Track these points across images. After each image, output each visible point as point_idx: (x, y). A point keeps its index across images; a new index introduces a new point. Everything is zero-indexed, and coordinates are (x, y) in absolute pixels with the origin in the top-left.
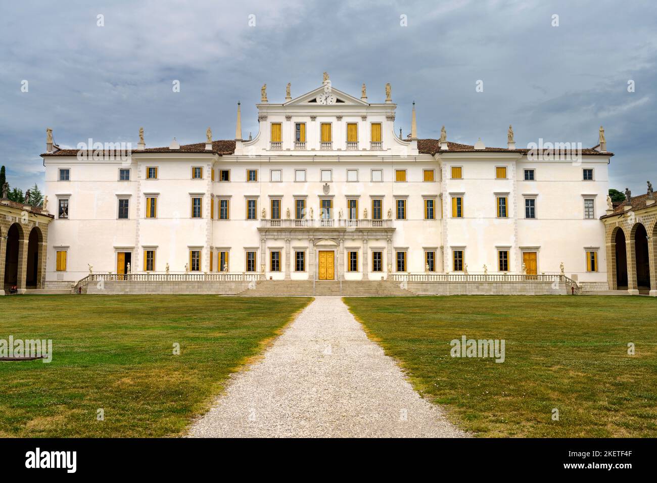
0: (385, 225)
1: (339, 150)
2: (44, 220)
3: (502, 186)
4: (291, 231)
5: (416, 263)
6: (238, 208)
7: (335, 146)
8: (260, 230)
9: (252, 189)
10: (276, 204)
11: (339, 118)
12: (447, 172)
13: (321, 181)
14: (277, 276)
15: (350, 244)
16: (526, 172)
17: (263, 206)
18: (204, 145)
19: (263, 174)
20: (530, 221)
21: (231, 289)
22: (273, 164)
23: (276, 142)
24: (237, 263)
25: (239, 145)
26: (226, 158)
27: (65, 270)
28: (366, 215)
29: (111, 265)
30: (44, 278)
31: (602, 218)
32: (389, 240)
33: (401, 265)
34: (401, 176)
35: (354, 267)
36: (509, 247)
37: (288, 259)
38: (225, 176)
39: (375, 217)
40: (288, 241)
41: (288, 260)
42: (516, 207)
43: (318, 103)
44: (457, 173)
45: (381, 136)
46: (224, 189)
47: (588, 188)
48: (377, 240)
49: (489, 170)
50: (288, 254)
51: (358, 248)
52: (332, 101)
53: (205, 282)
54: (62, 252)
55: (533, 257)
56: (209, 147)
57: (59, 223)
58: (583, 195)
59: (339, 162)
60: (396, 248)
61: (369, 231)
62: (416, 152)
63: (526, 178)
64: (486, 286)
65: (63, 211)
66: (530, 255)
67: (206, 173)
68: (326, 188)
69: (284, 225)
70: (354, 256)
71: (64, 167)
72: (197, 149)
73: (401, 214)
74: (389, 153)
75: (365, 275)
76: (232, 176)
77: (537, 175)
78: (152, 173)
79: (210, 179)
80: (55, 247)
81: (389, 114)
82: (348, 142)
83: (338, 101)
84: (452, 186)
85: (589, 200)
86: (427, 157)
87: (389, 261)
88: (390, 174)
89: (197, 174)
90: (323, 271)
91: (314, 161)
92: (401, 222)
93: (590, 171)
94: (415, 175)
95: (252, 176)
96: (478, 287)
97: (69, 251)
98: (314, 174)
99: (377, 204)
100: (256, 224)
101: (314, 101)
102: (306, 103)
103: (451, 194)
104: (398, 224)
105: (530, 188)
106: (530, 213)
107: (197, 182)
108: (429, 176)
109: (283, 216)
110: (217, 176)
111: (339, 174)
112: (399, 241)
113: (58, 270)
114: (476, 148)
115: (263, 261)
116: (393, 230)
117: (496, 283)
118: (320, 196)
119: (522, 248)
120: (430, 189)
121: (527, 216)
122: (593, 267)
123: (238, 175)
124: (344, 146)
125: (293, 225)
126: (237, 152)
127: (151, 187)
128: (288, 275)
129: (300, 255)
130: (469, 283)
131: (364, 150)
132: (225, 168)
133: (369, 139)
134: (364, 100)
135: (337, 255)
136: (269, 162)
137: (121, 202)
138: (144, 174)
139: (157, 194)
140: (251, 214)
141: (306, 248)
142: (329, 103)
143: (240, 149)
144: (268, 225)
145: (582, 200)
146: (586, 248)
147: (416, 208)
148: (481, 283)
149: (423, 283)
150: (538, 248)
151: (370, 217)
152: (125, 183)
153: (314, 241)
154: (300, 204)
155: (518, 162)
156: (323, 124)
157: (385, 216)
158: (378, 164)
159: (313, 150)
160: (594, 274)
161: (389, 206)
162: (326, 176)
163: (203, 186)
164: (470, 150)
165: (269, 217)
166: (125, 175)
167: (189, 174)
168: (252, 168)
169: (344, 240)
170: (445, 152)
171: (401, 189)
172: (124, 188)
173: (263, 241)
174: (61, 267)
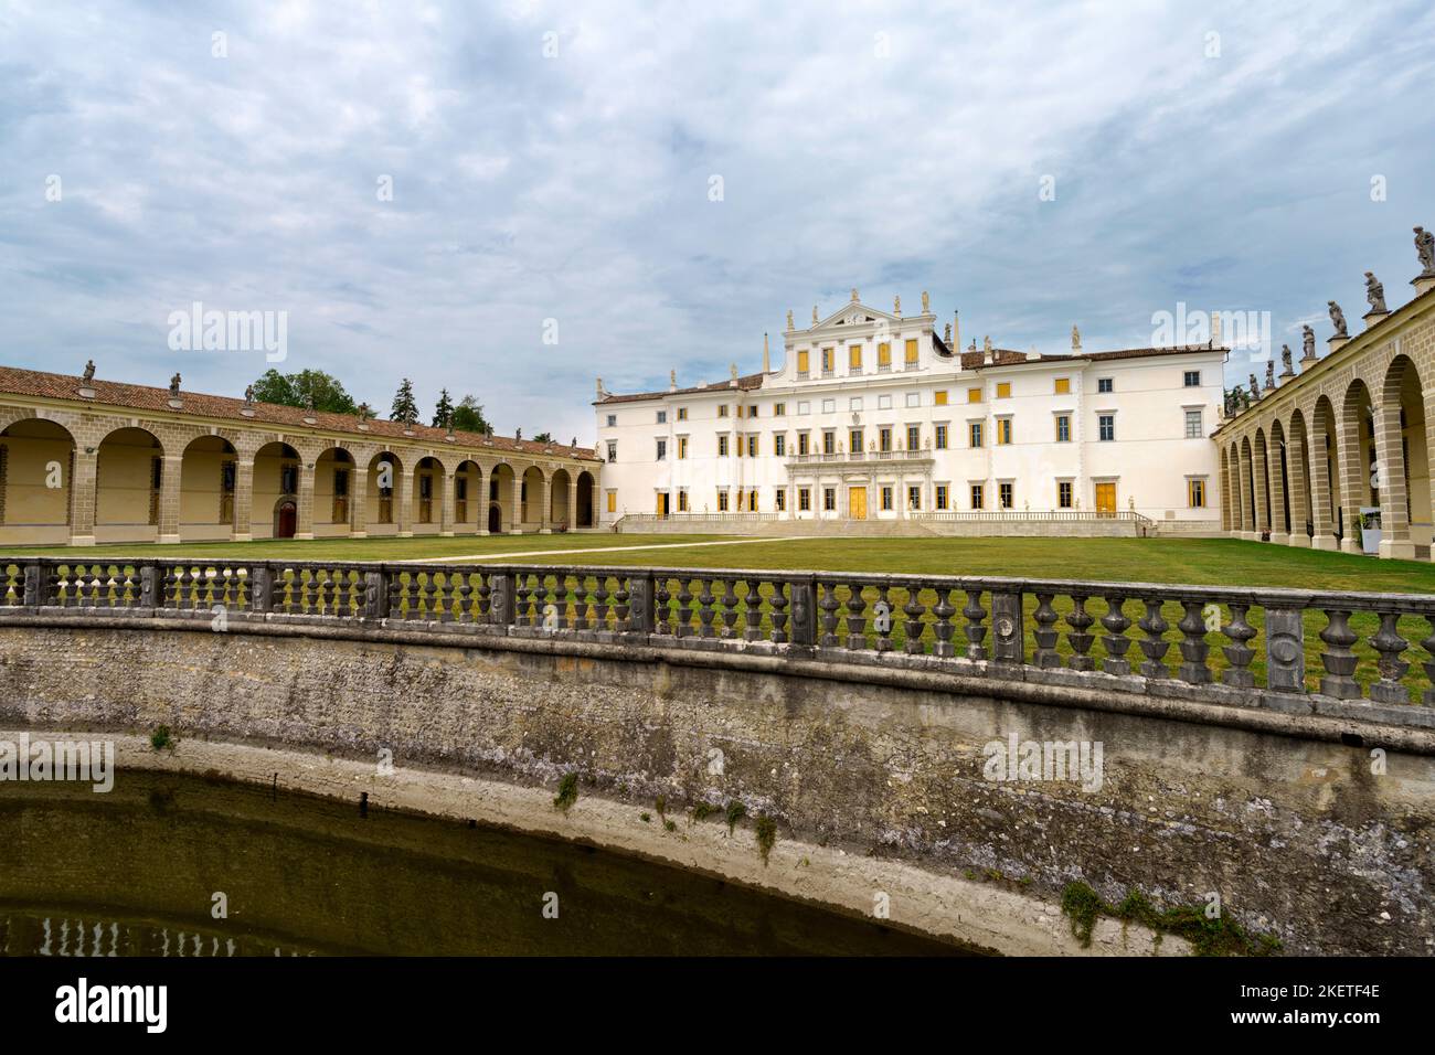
0: (923, 457)
1: (870, 374)
2: (595, 465)
3: (1063, 403)
4: (819, 466)
5: (960, 498)
6: (766, 444)
7: (865, 370)
8: (788, 467)
9: (779, 424)
10: (803, 438)
11: (870, 339)
12: (991, 390)
13: (851, 411)
14: (806, 515)
15: (882, 479)
16: (1101, 382)
17: (792, 441)
18: (728, 382)
19: (791, 408)
20: (1107, 444)
21: (746, 529)
22: (802, 396)
23: (803, 373)
24: (767, 502)
25: (766, 378)
26: (753, 393)
27: (614, 511)
28: (900, 446)
29: (651, 506)
30: (598, 518)
31: (1212, 436)
32: (928, 474)
33: (942, 503)
34: (941, 398)
35: (887, 504)
36: (1073, 478)
37: (817, 497)
38: (754, 411)
39: (911, 448)
40: (818, 477)
41: (817, 499)
42: (1085, 426)
43: (846, 324)
44: (1004, 391)
45: (917, 354)
46: (752, 425)
47: (1192, 396)
48: (914, 473)
49: (1046, 384)
50: (817, 491)
51: (892, 483)
52: (861, 320)
53: (724, 522)
54: (612, 493)
55: (1110, 489)
56: (734, 384)
57: (609, 467)
58: (1184, 407)
59: (869, 388)
60: (936, 483)
61: (903, 463)
62: (959, 369)
63: (1101, 390)
64: (1027, 527)
65: (612, 455)
66: (1105, 488)
67: (732, 411)
68: (856, 417)
69: (813, 461)
70: (887, 492)
71: (611, 414)
72: (724, 387)
73: (941, 443)
74: (926, 373)
75: (901, 513)
76: (760, 412)
77: (1116, 385)
78: (682, 415)
79: (736, 416)
80: (607, 490)
81: (926, 328)
82: (880, 365)
83: (868, 319)
84: (1000, 407)
85: (1193, 413)
86: (971, 374)
87: (928, 497)
88: (928, 397)
89: (723, 412)
90: (854, 509)
91: (841, 390)
92: (942, 452)
93: (1196, 374)
94: (958, 396)
95: (779, 410)
96: (1016, 528)
97: (618, 493)
98: (843, 404)
99: (913, 433)
100: (785, 460)
101: (842, 322)
102: (833, 326)
103: (996, 416)
104: (937, 455)
105: (1106, 402)
106: (1107, 432)
107: (723, 420)
108: (975, 396)
109: (812, 451)
110: (746, 412)
111: (870, 401)
112: (939, 475)
113: (610, 511)
114: (1028, 358)
115: (792, 498)
116: (931, 462)
117: (1040, 522)
118: (850, 428)
119: (1094, 479)
120: (975, 412)
121: (1103, 437)
122: (1198, 499)
123: (766, 410)
124: (875, 369)
125: (822, 461)
126: (764, 386)
127: (683, 428)
128: (817, 514)
129: (829, 493)
130: (1005, 522)
131: (898, 372)
132: (753, 404)
133: (903, 359)
134: (897, 315)
135: (869, 492)
136: (795, 394)
137: (659, 443)
138: (675, 415)
139: (688, 435)
140: (779, 451)
141: (836, 484)
142: (858, 323)
143: (767, 383)
144: (797, 462)
145: (1182, 412)
146: (1187, 476)
147: (959, 436)
148: (1021, 523)
149: (949, 522)
150: (1117, 478)
151: (905, 448)
152: (662, 425)
153: (843, 477)
154: (829, 437)
155: (1085, 371)
156: (851, 347)
157: (922, 446)
158: (913, 387)
159: (842, 377)
160: (1199, 510)
161: (927, 434)
162: (856, 405)
163: (729, 425)
164: (1020, 359)
165: (797, 452)
166: (662, 417)
167: (716, 412)
168: (779, 401)
169: (876, 475)
170: (988, 366)
171: (941, 414)
172: (662, 431)
173: (792, 478)
174: (611, 509)
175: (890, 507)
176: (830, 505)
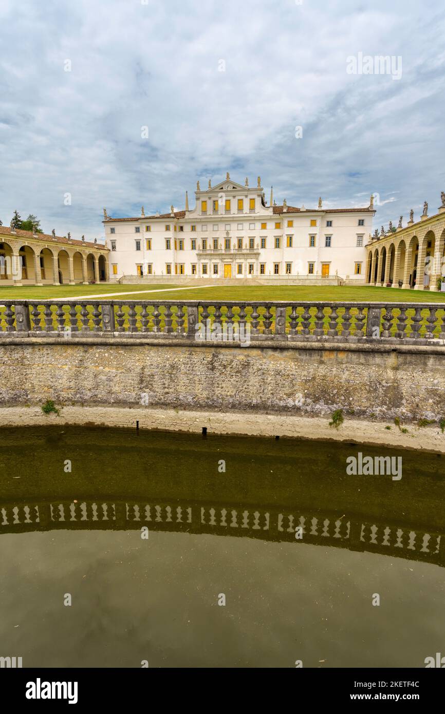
0: (255, 252)
1: (234, 214)
2: (106, 252)
3: (313, 230)
4: (211, 255)
5: (270, 269)
6: (187, 244)
7: (232, 212)
8: (197, 255)
9: (193, 235)
10: (204, 242)
11: (234, 197)
12: (285, 223)
13: (225, 230)
14: (205, 276)
15: (238, 261)
16: (328, 222)
17: (199, 243)
18: (170, 214)
19: (198, 228)
20: (328, 248)
21: (181, 282)
22: (204, 222)
23: (204, 212)
24: (188, 270)
25: (187, 213)
26: (181, 220)
27: (117, 274)
28: (246, 247)
29: (135, 272)
30: (109, 277)
31: (366, 246)
32: (257, 259)
33: (262, 271)
34: (264, 226)
35: (240, 272)
36: (314, 262)
37: (210, 268)
38: (182, 229)
39: (251, 248)
40: (210, 260)
41: (210, 269)
42: (320, 241)
43: (224, 190)
44: (290, 224)
45: (254, 205)
46: (181, 235)
47: (360, 230)
48: (251, 259)
49: (307, 222)
50: (210, 266)
51: (242, 263)
52: (230, 188)
53: (171, 279)
54: (115, 265)
55: (327, 266)
56: (172, 215)
57: (112, 253)
58: (357, 234)
59: (234, 220)
60: (260, 263)
61: (247, 254)
62: (271, 214)
63: (328, 226)
64: (298, 281)
65: (114, 248)
66: (326, 266)
67: (172, 228)
68: (228, 233)
69: (208, 252)
70: (240, 267)
71: (113, 227)
72: (168, 216)
73: (263, 246)
74: (258, 215)
75: (246, 276)
76: (184, 228)
77: (333, 224)
78: (148, 229)
79: (174, 231)
80: (112, 264)
81: (259, 194)
82: (238, 210)
83: (234, 188)
84: (289, 231)
85: (360, 236)
86: (277, 216)
87: (257, 268)
88: (258, 225)
89: (168, 228)
90: (226, 274)
91: (222, 220)
92: (263, 250)
93: (363, 221)
94: (271, 225)
95: (193, 228)
96: (293, 282)
97: (118, 266)
98: (222, 227)
99: (252, 241)
100: (196, 252)
101: (222, 188)
102: (218, 190)
103: (287, 235)
104: (261, 251)
105: (329, 231)
106: (328, 244)
107: (168, 232)
108: (278, 226)
109: (208, 248)
110: (178, 229)
111: (234, 226)
112: (262, 259)
113: (114, 274)
114: (301, 210)
115: (199, 268)
116: (259, 254)
117: (303, 279)
118: (225, 238)
119: (322, 262)
120: (278, 233)
121: (326, 246)
122: (358, 271)
123: (187, 228)
124: (236, 212)
125: (212, 252)
126: (186, 217)
127: (148, 235)
128: (210, 276)
129: (216, 266)
130: (290, 279)
131: (246, 213)
132: (182, 225)
133: (248, 208)
134: (247, 187)
135: (232, 266)
136: (201, 221)
137: (137, 242)
138: (145, 229)
139: (151, 239)
140: (193, 248)
141: (218, 263)
142: (229, 189)
143: (188, 216)
144: (201, 252)
145: (356, 236)
146: (355, 262)
147: (270, 243)
148: (295, 280)
149: (267, 279)
150: (330, 262)
151: (248, 248)
152: (138, 234)
153: (222, 259)
154: (216, 241)
155: (322, 217)
156: (226, 201)
157: (255, 247)
158: (253, 220)
159: (222, 214)
160: (358, 275)
161: (258, 242)
162: (228, 227)
163: (170, 234)
164: (297, 211)
165: (201, 248)
166: (138, 230)
167: (164, 229)
168: (193, 224)
169: (236, 259)
170: (285, 213)
171: (264, 233)
172: (138, 236)
173: (199, 260)
174: (115, 273)
175: (241, 273)
176: (216, 272)
